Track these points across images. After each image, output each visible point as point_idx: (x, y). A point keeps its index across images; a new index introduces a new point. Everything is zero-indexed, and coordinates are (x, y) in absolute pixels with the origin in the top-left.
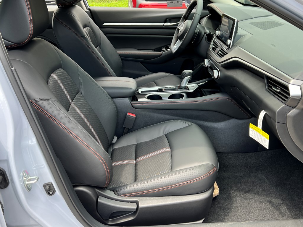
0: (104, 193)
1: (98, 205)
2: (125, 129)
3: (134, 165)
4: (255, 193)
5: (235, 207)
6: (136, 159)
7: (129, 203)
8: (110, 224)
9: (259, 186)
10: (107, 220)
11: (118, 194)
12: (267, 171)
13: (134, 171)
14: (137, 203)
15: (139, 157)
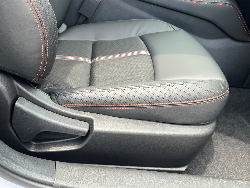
0: (31, 92)
1: (15, 113)
2: (81, 16)
3: (90, 66)
4: (238, 138)
5: (217, 152)
6: (92, 58)
7: (76, 121)
8: (33, 150)
9: (242, 130)
10: (29, 144)
11: (57, 100)
12: (247, 113)
13: (89, 73)
14: (90, 122)
15: (99, 56)
